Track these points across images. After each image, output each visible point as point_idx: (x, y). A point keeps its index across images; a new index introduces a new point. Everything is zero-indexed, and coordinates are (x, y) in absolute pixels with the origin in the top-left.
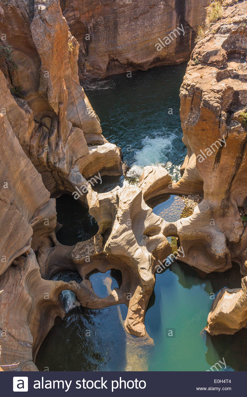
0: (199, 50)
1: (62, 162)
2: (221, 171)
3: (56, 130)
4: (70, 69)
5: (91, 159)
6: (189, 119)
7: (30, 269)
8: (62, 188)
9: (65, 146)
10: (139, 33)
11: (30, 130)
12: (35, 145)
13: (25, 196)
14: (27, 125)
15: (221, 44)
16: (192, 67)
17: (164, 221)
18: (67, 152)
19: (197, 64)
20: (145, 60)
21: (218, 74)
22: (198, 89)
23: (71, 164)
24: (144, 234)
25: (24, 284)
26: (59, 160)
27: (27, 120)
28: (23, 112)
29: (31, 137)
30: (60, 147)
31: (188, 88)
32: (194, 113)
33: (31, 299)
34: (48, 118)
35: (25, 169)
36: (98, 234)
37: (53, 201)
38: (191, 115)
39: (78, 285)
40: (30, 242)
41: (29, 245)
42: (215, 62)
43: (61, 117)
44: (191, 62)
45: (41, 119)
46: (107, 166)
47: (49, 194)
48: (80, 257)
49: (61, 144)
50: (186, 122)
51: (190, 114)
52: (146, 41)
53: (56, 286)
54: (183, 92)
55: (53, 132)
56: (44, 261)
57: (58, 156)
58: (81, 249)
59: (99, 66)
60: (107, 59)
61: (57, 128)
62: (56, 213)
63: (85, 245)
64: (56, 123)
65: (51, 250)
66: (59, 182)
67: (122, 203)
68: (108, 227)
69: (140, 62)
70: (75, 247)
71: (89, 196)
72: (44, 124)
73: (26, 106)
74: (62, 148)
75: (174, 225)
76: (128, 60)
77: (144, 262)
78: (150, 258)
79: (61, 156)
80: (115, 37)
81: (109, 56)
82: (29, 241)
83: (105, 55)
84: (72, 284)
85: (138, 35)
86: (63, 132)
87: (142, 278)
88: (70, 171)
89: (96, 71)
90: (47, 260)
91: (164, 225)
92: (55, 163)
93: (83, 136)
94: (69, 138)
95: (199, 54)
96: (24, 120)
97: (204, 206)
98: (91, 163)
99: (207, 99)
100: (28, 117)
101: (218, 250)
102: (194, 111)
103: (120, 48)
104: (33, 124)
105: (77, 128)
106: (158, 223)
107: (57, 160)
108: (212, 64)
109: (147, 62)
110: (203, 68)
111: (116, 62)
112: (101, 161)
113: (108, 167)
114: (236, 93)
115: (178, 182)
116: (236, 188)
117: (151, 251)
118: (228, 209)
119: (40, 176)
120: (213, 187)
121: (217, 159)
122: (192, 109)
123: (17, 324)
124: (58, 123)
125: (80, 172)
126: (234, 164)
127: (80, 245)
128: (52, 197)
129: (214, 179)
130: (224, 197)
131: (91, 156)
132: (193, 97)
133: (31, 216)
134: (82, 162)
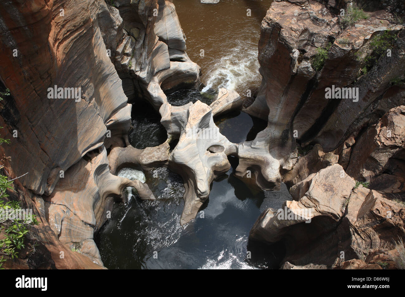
1: (143, 72)
2: (287, 105)
3: (142, 42)
5: (171, 73)
6: (266, 51)
7: (100, 164)
9: (148, 58)
11: (118, 38)
12: (120, 52)
14: (116, 33)
16: (277, 3)
17: (228, 141)
18: (149, 63)
21: (299, 14)
22: (278, 24)
23: (152, 74)
24: (207, 150)
25: (93, 176)
26: (141, 69)
27: (116, 27)
28: (114, 19)
29: (118, 44)
30: (143, 57)
31: (269, 22)
32: (271, 47)
33: (98, 189)
34: (137, 29)
35: (108, 73)
36: (166, 143)
37: (129, 106)
38: (268, 48)
39: (141, 185)
40: (103, 140)
41: (102, 142)
43: (148, 30)
45: (130, 29)
46: (185, 82)
47: (126, 99)
48: (147, 161)
49: (144, 54)
50: (262, 53)
51: (267, 46)
53: (122, 182)
54: (264, 25)
55: (139, 42)
57: (140, 65)
58: (148, 154)
61: (143, 39)
62: (131, 117)
63: (153, 152)
64: (144, 35)
65: (122, 151)
66: (139, 90)
67: (192, 119)
68: (176, 138)
70: (144, 150)
71: (163, 107)
72: (132, 34)
73: (118, 14)
74: (145, 59)
75: (236, 146)
77: (202, 174)
78: (209, 172)
79: (143, 66)
82: (102, 138)
84: (136, 182)
86: (149, 44)
87: (199, 187)
88: (150, 81)
90: (117, 158)
91: (227, 145)
92: (137, 72)
93: (167, 51)
94: (153, 50)
96: (114, 28)
97: (266, 134)
98: (171, 77)
99: (284, 35)
101: (271, 174)
102: (271, 44)
105: (162, 43)
106: (223, 142)
107: (138, 69)
108: (295, 4)
110: (286, 5)
112: (181, 77)
113: (186, 84)
114: (312, 35)
115: (248, 108)
116: (298, 122)
117: (211, 166)
118: (287, 140)
119: (120, 81)
120: (277, 117)
121: (285, 93)
122: (270, 43)
123: (83, 208)
124: (145, 35)
125: (159, 83)
126: (299, 100)
127: (148, 149)
128: (129, 102)
129: (279, 110)
130: (285, 128)
131: (172, 70)
132: (272, 31)
133: (108, 116)
134: (163, 74)
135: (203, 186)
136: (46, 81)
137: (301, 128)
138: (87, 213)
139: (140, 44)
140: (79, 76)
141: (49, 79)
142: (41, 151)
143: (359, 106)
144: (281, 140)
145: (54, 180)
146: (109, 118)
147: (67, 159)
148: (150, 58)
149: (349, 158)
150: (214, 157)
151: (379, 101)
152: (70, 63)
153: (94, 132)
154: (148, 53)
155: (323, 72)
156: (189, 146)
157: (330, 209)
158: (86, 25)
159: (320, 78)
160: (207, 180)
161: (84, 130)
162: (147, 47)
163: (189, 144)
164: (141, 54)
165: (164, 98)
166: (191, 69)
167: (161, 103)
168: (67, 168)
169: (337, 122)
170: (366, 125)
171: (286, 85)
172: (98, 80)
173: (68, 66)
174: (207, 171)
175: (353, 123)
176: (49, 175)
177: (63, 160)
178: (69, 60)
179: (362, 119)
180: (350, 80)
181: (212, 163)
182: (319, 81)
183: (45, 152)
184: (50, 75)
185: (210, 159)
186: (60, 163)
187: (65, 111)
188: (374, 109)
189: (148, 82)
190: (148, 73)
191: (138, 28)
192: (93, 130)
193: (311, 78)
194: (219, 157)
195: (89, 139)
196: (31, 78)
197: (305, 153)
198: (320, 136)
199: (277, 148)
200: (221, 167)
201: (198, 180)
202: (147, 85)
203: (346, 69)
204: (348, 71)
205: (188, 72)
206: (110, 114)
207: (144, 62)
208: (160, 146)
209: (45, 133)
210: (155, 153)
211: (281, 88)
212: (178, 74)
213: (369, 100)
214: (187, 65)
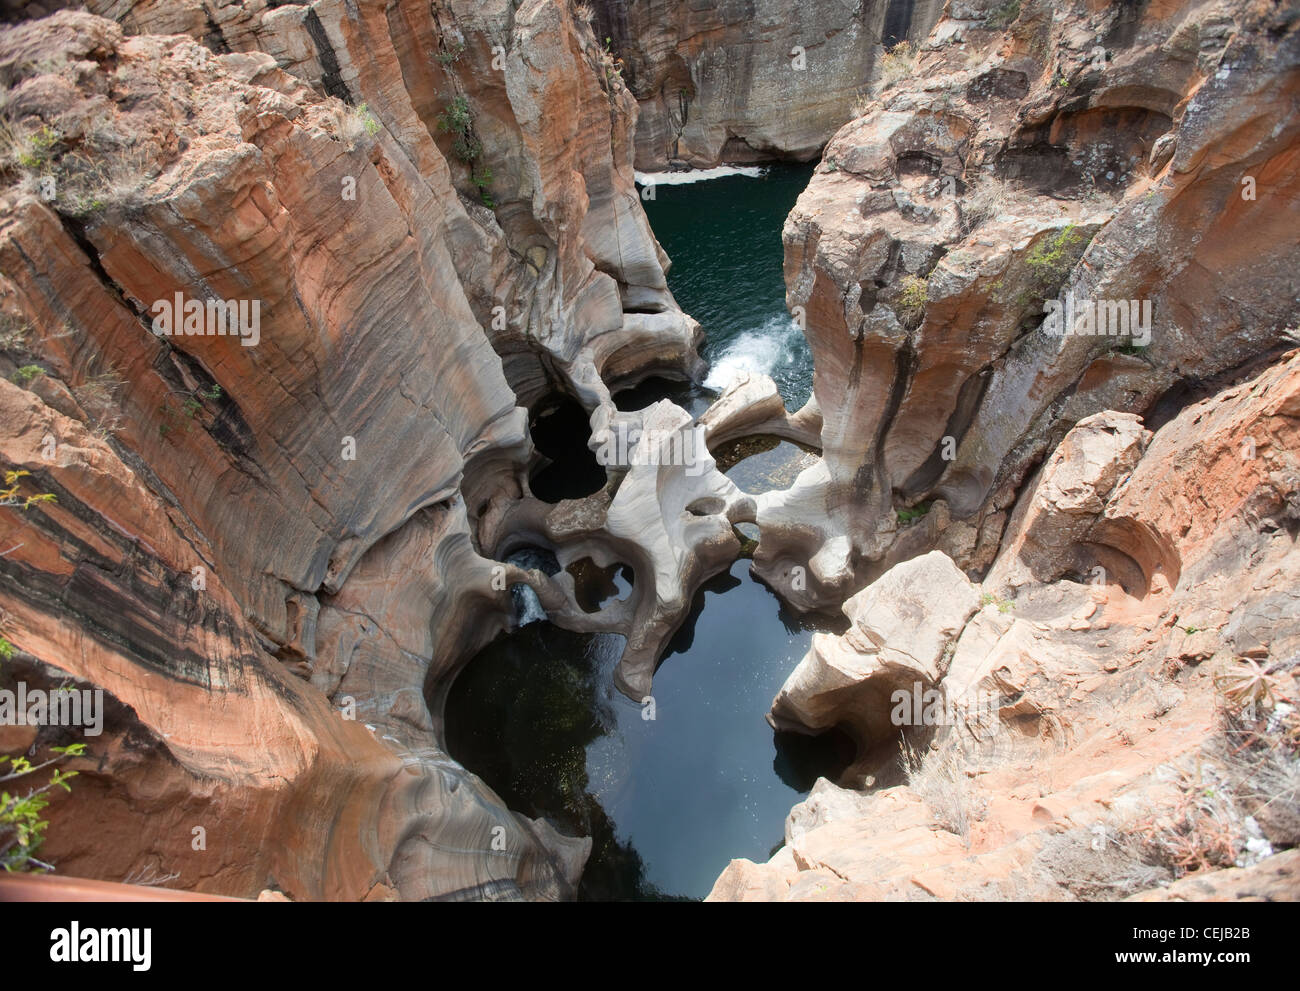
0: (842, 141)
1: (555, 338)
2: (861, 407)
3: (550, 275)
4: (610, 154)
5: (626, 338)
7: (448, 533)
8: (561, 388)
9: (565, 309)
10: (797, 86)
11: (497, 271)
12: (503, 299)
13: (464, 395)
14: (489, 259)
15: (889, 135)
16: (822, 177)
17: (737, 490)
18: (569, 319)
19: (832, 171)
20: (802, 146)
21: (869, 200)
22: (815, 225)
23: (578, 344)
24: (687, 509)
25: (433, 556)
26: (551, 332)
27: (490, 249)
28: (482, 233)
29: (498, 284)
30: (555, 308)
31: (799, 221)
32: (809, 276)
33: (441, 585)
34: (540, 249)
35: (468, 344)
36: (604, 492)
37: (522, 413)
38: (803, 279)
39: (544, 580)
40: (458, 483)
41: (453, 487)
42: (867, 172)
43: (563, 247)
44: (823, 166)
45: (527, 250)
46: (661, 358)
47: (512, 397)
48: (560, 528)
49: (558, 300)
50: (794, 292)
51: (801, 276)
52: (810, 105)
54: (789, 228)
55: (545, 275)
56: (496, 521)
57: (549, 325)
58: (564, 514)
59: (705, 148)
60: (722, 137)
61: (554, 270)
63: (573, 508)
64: (554, 261)
65: (513, 505)
66: (556, 377)
69: (793, 148)
70: (555, 506)
71: (599, 412)
72: (531, 259)
73: (493, 222)
74: (559, 310)
75: (754, 502)
76: (765, 141)
77: (668, 563)
78: (684, 558)
79: (555, 326)
80: (745, 92)
81: (728, 131)
82: (454, 478)
83: (719, 128)
84: (532, 574)
85: (795, 91)
86: (565, 279)
87: (660, 594)
88: (573, 358)
89: (697, 158)
90: (501, 522)
91: (733, 497)
92: (542, 338)
93: (615, 292)
94: (580, 292)
95: (840, 150)
96: (482, 249)
97: (818, 474)
98: (626, 346)
99: (825, 251)
100: (490, 243)
101: (828, 568)
102: (809, 270)
103: (751, 116)
104: (506, 258)
105: (603, 274)
106: (723, 491)
107: (545, 333)
108: (859, 176)
109: (806, 151)
110: (841, 181)
111: (741, 145)
112: (650, 347)
113: (664, 361)
114: (896, 245)
115: (796, 415)
116: (896, 447)
117: (693, 544)
118: (871, 488)
119: (498, 361)
120: (841, 436)
121: (854, 380)
122: (805, 268)
123: (407, 623)
124: (557, 260)
125: (596, 362)
126: (887, 396)
127: (565, 505)
128: (520, 402)
129: (844, 420)
130: (863, 462)
131: (627, 332)
132: (807, 241)
133: (473, 434)
134: (605, 342)
135: (669, 588)
136: (305, 366)
137: (906, 461)
138: (413, 635)
139: (547, 280)
140: (392, 355)
141: (311, 363)
142: (311, 503)
143: (1022, 411)
144: (855, 489)
145: (345, 563)
146: (478, 436)
147: (374, 521)
148: (571, 307)
149: (999, 536)
150: (701, 525)
151: (1068, 398)
152: (367, 328)
153: (434, 467)
154: (567, 298)
155: (925, 332)
156: (639, 500)
157: (908, 658)
158: (398, 252)
159: (922, 345)
160: (679, 576)
161: (412, 462)
162: (562, 286)
163: (639, 494)
164: (551, 302)
165: (603, 392)
166: (671, 329)
167: (596, 404)
168: (374, 540)
169: (980, 448)
170: (1040, 458)
171: (853, 363)
172: (446, 358)
173: (362, 335)
174: (678, 555)
175: (1011, 452)
176: (334, 552)
177: (366, 523)
178: (365, 322)
179: (1031, 442)
180: (995, 347)
181: (696, 538)
182: (919, 352)
183: (322, 506)
184: (310, 356)
185: (690, 530)
186: (359, 528)
187: (365, 425)
188: (1055, 417)
189: (566, 359)
190: (565, 341)
191: (544, 247)
192: (431, 463)
193: (899, 346)
194: (711, 525)
195: (424, 481)
196: (268, 362)
197: (914, 520)
198: (945, 483)
199: (846, 507)
200: (715, 546)
201: (658, 575)
202: (568, 365)
203: (981, 324)
204: (985, 328)
205: (665, 335)
206: (477, 429)
207: (556, 318)
208: (591, 498)
209: (321, 470)
210: (579, 513)
211: (842, 368)
212: (641, 340)
213: (1041, 396)
214: (662, 321)
